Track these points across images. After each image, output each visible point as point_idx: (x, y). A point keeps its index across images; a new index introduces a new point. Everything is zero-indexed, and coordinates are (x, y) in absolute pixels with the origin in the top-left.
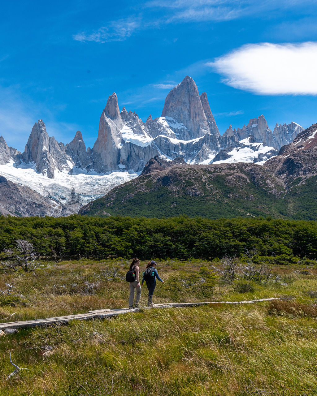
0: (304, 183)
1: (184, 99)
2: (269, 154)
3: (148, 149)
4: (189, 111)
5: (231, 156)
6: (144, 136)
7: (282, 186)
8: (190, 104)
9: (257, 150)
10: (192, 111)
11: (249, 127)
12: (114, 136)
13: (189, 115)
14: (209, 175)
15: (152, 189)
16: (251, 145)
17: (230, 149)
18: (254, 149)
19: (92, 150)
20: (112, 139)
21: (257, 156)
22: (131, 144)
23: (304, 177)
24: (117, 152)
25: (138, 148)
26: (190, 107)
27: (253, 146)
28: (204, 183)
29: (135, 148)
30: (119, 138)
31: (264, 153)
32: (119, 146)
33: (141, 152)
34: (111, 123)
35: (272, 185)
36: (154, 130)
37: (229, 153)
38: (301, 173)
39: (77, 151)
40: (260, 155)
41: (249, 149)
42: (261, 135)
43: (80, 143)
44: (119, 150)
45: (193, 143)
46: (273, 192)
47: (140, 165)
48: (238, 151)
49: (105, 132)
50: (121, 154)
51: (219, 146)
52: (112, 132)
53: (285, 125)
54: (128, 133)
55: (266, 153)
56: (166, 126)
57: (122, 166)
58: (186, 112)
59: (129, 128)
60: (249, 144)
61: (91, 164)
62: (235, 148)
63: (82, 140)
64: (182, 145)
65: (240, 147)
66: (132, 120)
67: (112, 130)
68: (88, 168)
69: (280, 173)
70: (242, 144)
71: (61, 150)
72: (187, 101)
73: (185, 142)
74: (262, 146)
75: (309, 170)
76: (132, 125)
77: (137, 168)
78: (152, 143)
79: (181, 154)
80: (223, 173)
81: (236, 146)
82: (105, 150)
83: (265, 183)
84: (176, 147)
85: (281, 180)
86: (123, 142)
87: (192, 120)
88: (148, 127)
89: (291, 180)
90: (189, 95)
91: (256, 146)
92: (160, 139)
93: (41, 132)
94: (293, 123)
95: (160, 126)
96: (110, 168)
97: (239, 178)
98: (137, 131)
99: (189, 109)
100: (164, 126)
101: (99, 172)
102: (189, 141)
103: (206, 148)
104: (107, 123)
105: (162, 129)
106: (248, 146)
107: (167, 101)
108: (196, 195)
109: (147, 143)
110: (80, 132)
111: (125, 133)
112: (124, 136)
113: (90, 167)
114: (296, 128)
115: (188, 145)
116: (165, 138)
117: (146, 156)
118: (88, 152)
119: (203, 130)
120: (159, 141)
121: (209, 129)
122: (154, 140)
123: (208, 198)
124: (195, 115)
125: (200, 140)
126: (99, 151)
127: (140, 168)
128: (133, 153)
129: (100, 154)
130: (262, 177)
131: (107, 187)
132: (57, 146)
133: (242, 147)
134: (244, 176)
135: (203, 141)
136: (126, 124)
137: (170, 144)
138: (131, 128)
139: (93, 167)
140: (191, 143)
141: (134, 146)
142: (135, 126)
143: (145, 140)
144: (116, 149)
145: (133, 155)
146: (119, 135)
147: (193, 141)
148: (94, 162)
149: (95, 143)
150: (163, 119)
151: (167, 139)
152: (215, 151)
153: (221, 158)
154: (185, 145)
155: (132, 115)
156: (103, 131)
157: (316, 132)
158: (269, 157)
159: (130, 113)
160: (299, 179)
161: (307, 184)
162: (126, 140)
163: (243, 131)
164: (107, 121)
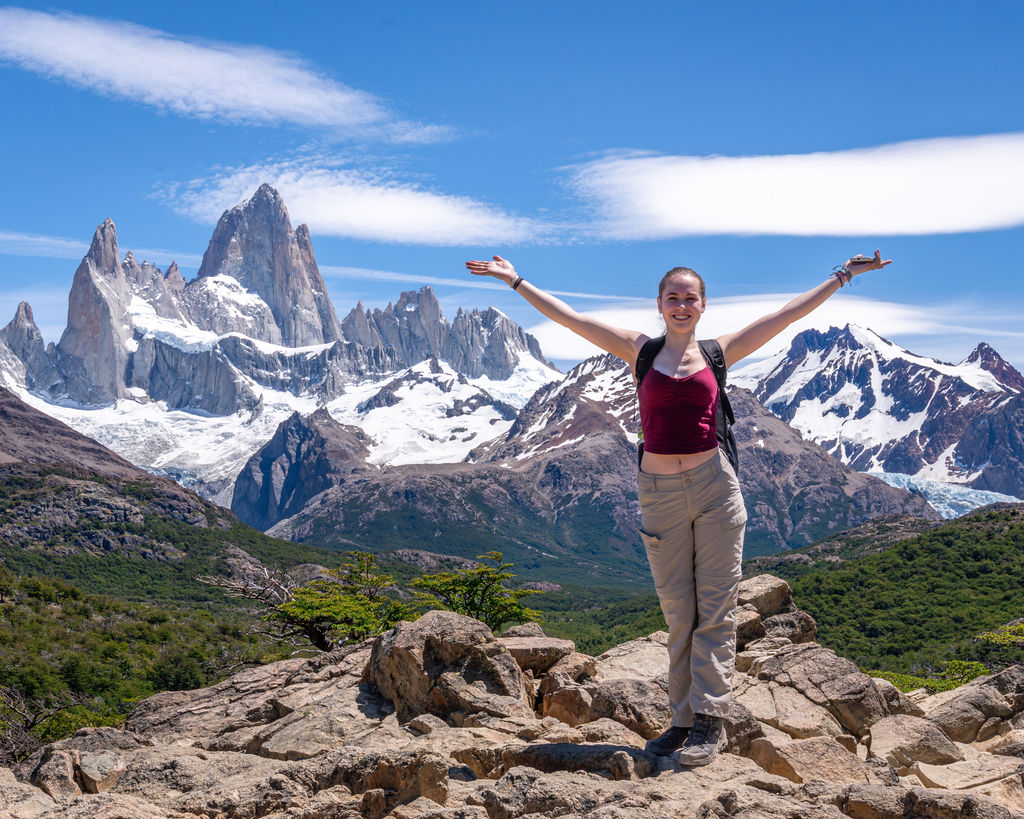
0: (576, 503)
1: (259, 238)
2: (474, 401)
3: (205, 360)
4: (271, 265)
5: (400, 399)
6: (181, 322)
7: (549, 505)
8: (274, 249)
9: (449, 390)
10: (278, 266)
11: (400, 308)
12: (115, 322)
13: (272, 275)
14: (459, 488)
15: (394, 508)
16: (435, 379)
17: (397, 384)
18: (443, 387)
19: (58, 348)
20: (111, 327)
21: (452, 406)
22: (158, 344)
23: (575, 493)
24: (126, 357)
25: (176, 352)
26: (273, 257)
27: (439, 380)
28: (459, 501)
29: (166, 352)
30: (126, 327)
31: (464, 401)
32: (132, 345)
33: (184, 364)
34: (107, 289)
35: (540, 505)
36: (204, 313)
37: (397, 394)
38: (570, 487)
39: (23, 350)
40: (457, 402)
41: (431, 387)
42: (427, 330)
43: (30, 332)
44: (131, 355)
45: (309, 357)
46: (543, 514)
47: (185, 393)
48: (411, 388)
49: (92, 310)
50: (135, 363)
51: (363, 367)
52: (112, 314)
53: (475, 312)
54: (152, 323)
55: (468, 400)
56: (224, 298)
57: (137, 391)
58: (265, 268)
59: (144, 302)
60: (432, 376)
61: (59, 381)
62: (405, 383)
63: (34, 324)
64: (282, 357)
65: (414, 381)
66: (149, 282)
67: (111, 309)
68: (53, 389)
69: (543, 485)
70: (418, 374)
72: (267, 243)
73: (289, 352)
74: (456, 384)
75: (581, 484)
76: (152, 295)
77: (177, 399)
78: (215, 348)
79: (281, 377)
80: (474, 484)
81: (407, 378)
82: (96, 351)
83: (530, 501)
84: (268, 363)
85: (546, 494)
86: (138, 335)
87: (277, 287)
88: (183, 300)
89: (558, 497)
90: (272, 229)
91: (446, 382)
92: (235, 341)
94: (491, 309)
95: (210, 297)
96: (109, 395)
97: (498, 494)
98: (163, 309)
99: (271, 260)
100: (221, 300)
101: (82, 402)
102: (298, 351)
103: (339, 368)
104: (95, 290)
105: (216, 305)
106: (430, 381)
107: (219, 237)
108: (459, 520)
109: (200, 344)
110: (26, 304)
111: (137, 314)
112: (138, 322)
113: (59, 387)
114: (498, 320)
115: (297, 359)
116: (244, 340)
117: (198, 373)
118: (49, 353)
119: (304, 311)
120: (231, 345)
121: (315, 309)
122: (222, 342)
123: (474, 523)
124: (285, 277)
125: (324, 353)
126: (78, 353)
127: (184, 401)
128: (161, 361)
129: (80, 360)
130: (525, 493)
131: (141, 447)
133: (419, 382)
134: (501, 489)
135: (332, 353)
136: (137, 291)
137: (257, 354)
138: (150, 303)
139: (64, 390)
140: (303, 354)
141: (163, 348)
142: (157, 298)
143: (194, 336)
144: (123, 352)
145: (163, 367)
146: (126, 319)
147: (307, 353)
148: (65, 378)
149: (66, 333)
150: (216, 282)
151: (249, 343)
152: (355, 377)
153: (383, 402)
154: (290, 358)
155: (150, 271)
156: (87, 307)
157: (574, 408)
158: (474, 408)
159: (143, 267)
160: (570, 497)
161: (581, 506)
162: (146, 331)
163: (386, 316)
164: (98, 286)
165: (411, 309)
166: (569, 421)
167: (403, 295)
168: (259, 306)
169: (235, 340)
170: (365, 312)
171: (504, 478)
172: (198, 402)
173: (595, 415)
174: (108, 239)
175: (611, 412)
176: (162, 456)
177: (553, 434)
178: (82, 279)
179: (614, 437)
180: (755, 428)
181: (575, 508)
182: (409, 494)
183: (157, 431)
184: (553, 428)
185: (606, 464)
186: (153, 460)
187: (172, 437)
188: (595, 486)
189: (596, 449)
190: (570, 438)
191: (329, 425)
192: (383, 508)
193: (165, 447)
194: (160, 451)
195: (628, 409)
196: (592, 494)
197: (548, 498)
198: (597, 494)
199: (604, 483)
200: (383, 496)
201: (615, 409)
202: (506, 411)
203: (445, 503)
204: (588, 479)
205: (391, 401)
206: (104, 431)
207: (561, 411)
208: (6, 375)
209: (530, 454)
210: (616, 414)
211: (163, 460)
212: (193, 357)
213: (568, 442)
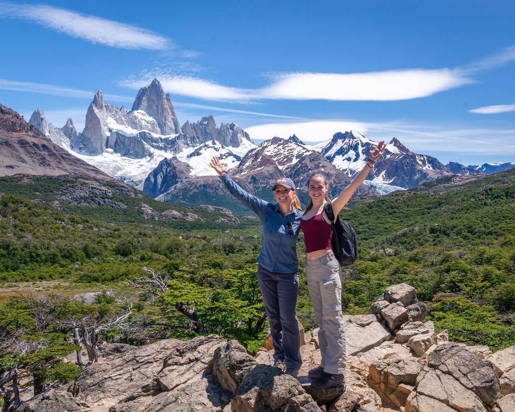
1: (153, 97)
2: (227, 155)
3: (134, 139)
4: (157, 107)
5: (202, 153)
6: (125, 126)
8: (158, 102)
9: (218, 151)
10: (160, 107)
11: (202, 122)
13: (158, 110)
15: (199, 190)
16: (214, 147)
17: (201, 148)
18: (216, 150)
19: (82, 135)
20: (101, 127)
22: (117, 133)
24: (106, 138)
25: (124, 137)
26: (158, 104)
29: (120, 137)
30: (106, 128)
31: (223, 154)
32: (108, 134)
33: (126, 141)
34: (99, 114)
36: (134, 124)
37: (200, 152)
38: (259, 184)
39: (70, 135)
40: (221, 155)
41: (213, 149)
42: (211, 130)
43: (72, 129)
44: (108, 137)
45: (170, 139)
47: (127, 151)
48: (205, 150)
49: (94, 121)
50: (109, 140)
51: (189, 142)
52: (101, 123)
53: (227, 124)
54: (115, 126)
55: (225, 154)
57: (111, 150)
58: (155, 108)
59: (113, 119)
60: (212, 146)
61: (82, 146)
63: (73, 126)
64: (161, 139)
65: (206, 148)
66: (114, 112)
67: (101, 121)
68: (80, 149)
70: (208, 145)
71: (57, 133)
72: (156, 99)
73: (163, 137)
74: (221, 148)
75: (263, 183)
76: (115, 117)
77: (124, 153)
78: (137, 135)
79: (161, 146)
81: (204, 147)
82: (96, 136)
84: (156, 141)
86: (110, 130)
87: (159, 114)
88: (126, 118)
90: (158, 95)
91: (218, 148)
93: (42, 119)
94: (233, 123)
95: (136, 117)
96: (100, 151)
98: (119, 121)
100: (139, 119)
101: (90, 153)
102: (166, 136)
103: (180, 143)
104: (95, 114)
109: (132, 134)
110: (70, 119)
111: (110, 123)
112: (110, 126)
114: (235, 127)
115: (166, 139)
116: (148, 133)
117: (132, 144)
118: (79, 136)
119: (169, 123)
121: (172, 122)
122: (140, 133)
124: (162, 111)
125: (175, 137)
126: (89, 136)
127: (127, 153)
128: (118, 139)
129: (90, 139)
131: (111, 169)
132: (53, 131)
133: (208, 148)
135: (178, 137)
136: (110, 115)
137: (152, 137)
139: (84, 149)
140: (168, 138)
141: (119, 135)
142: (117, 118)
143: (130, 131)
144: (105, 136)
145: (119, 142)
146: (106, 125)
147: (170, 137)
148: (84, 145)
149: (85, 129)
150: (138, 113)
151: (149, 134)
152: (186, 146)
153: (196, 154)
154: (164, 139)
155: (115, 108)
156: (92, 120)
157: (261, 157)
158: (227, 157)
159: (112, 107)
160: (259, 187)
161: (263, 190)
162: (113, 129)
163: (197, 125)
164: (96, 113)
165: (205, 123)
166: (259, 162)
167: (203, 118)
168: (153, 121)
169: (144, 133)
170: (190, 123)
171: (237, 181)
172: (131, 154)
173: (268, 160)
174: (100, 97)
175: (273, 159)
176: (119, 172)
177: (253, 166)
178: (90, 111)
179: (274, 167)
180: (321, 165)
181: (260, 191)
182: (204, 186)
183: (117, 163)
184: (254, 164)
185: (271, 176)
186: (115, 174)
187: (122, 166)
188: (267, 184)
189: (268, 171)
190: (259, 167)
191: (177, 162)
192: (195, 190)
193: (120, 169)
194: (118, 171)
195: (279, 158)
196: (266, 186)
197: (252, 187)
198: (268, 186)
199: (271, 183)
200: (196, 187)
201: (274, 158)
202: (238, 158)
203: (217, 189)
204: (265, 181)
205: (199, 154)
206: (98, 164)
207: (256, 158)
208: (63, 143)
209: (246, 173)
210: (275, 159)
211: (119, 174)
212: (130, 138)
213: (258, 169)
